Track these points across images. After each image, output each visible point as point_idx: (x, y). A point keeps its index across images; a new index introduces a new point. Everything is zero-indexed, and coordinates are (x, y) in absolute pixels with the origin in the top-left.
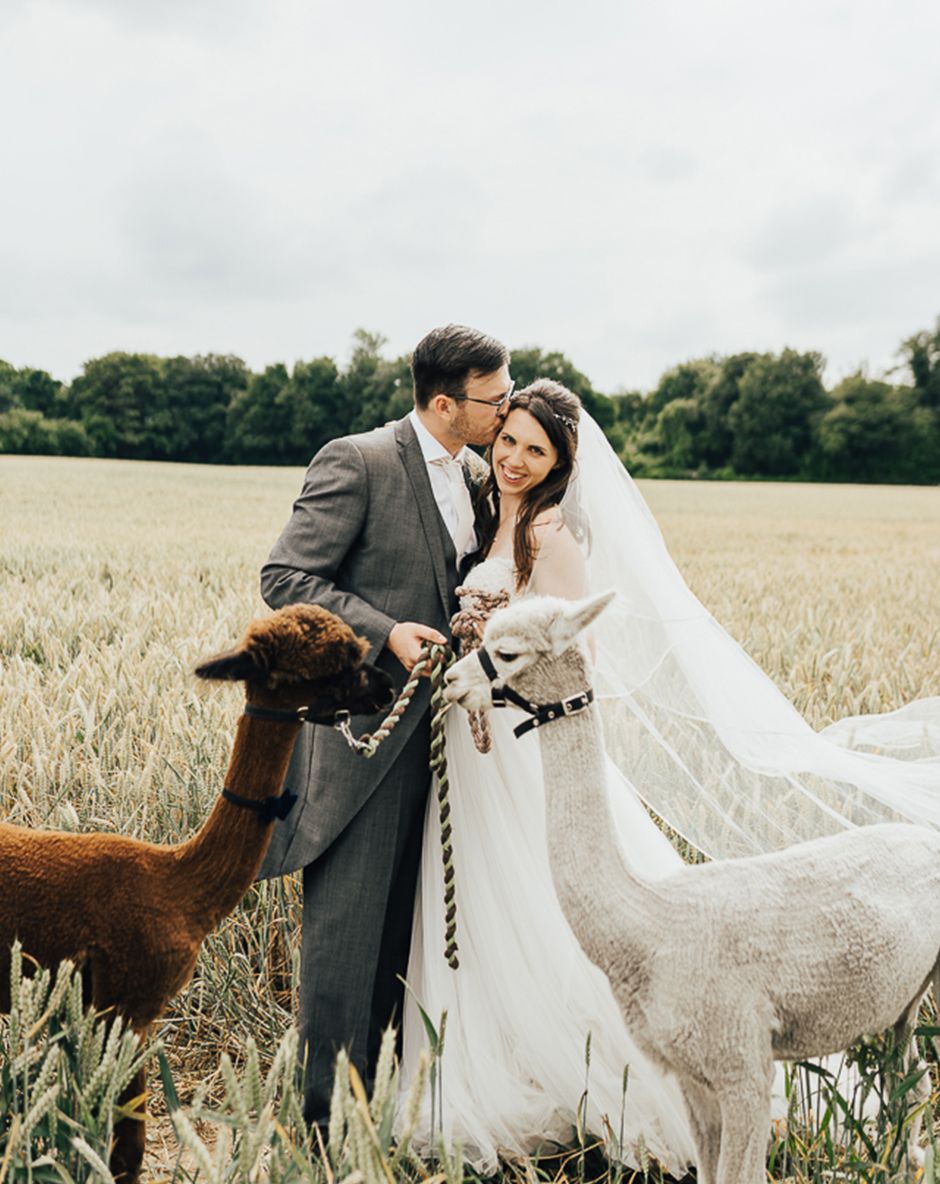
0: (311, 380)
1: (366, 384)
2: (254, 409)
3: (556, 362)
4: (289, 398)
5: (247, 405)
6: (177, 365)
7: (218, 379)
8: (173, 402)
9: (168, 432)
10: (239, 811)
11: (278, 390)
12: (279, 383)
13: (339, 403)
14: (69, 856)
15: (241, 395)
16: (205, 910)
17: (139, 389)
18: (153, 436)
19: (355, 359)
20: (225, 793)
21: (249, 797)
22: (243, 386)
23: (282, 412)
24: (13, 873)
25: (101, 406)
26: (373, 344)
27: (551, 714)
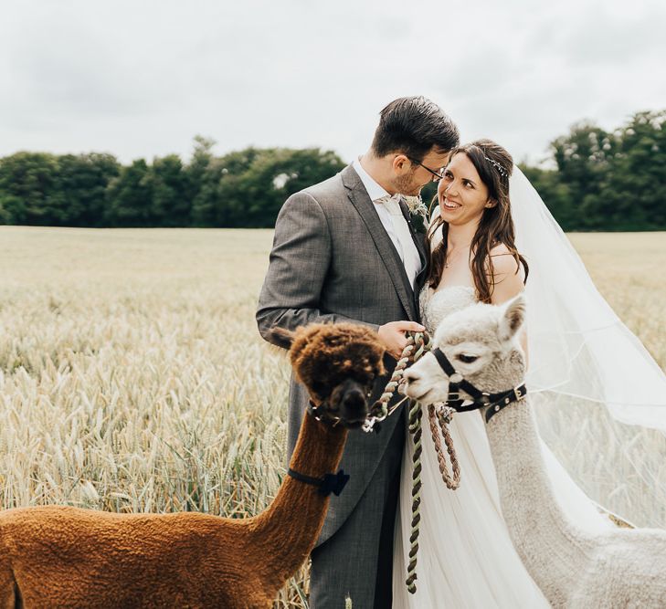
0: (165, 170)
1: (203, 172)
2: (126, 190)
3: (331, 156)
4: (150, 182)
5: (120, 187)
6: (67, 161)
7: (98, 169)
8: (66, 186)
9: (64, 206)
10: (303, 487)
11: (142, 176)
12: (142, 171)
13: (185, 185)
14: (160, 534)
15: (115, 180)
16: (276, 572)
17: (41, 177)
18: (52, 209)
19: (195, 155)
20: (291, 472)
21: (311, 475)
22: (116, 174)
23: (145, 192)
24: (115, 553)
25: (13, 189)
26: (207, 145)
27: (507, 401)
